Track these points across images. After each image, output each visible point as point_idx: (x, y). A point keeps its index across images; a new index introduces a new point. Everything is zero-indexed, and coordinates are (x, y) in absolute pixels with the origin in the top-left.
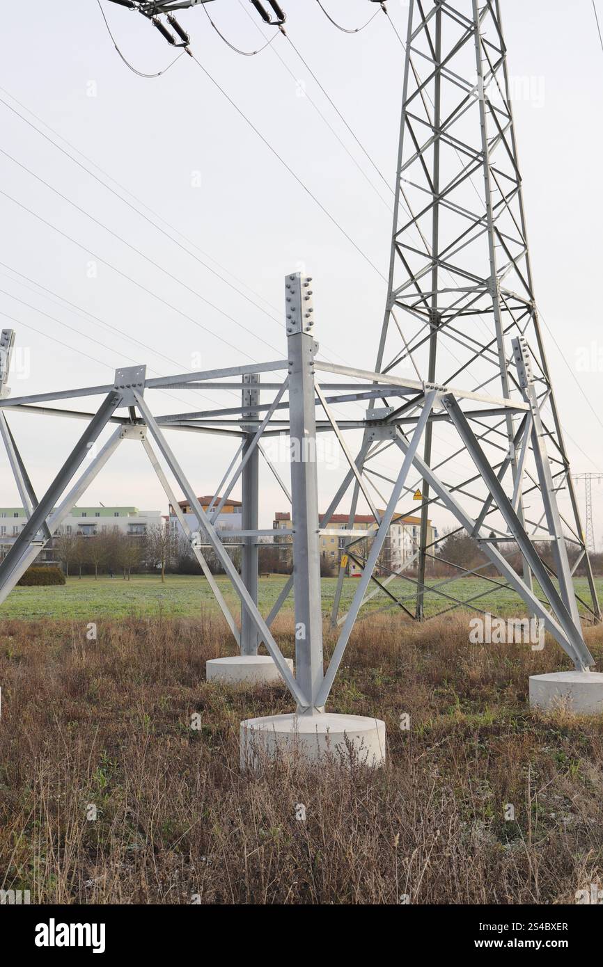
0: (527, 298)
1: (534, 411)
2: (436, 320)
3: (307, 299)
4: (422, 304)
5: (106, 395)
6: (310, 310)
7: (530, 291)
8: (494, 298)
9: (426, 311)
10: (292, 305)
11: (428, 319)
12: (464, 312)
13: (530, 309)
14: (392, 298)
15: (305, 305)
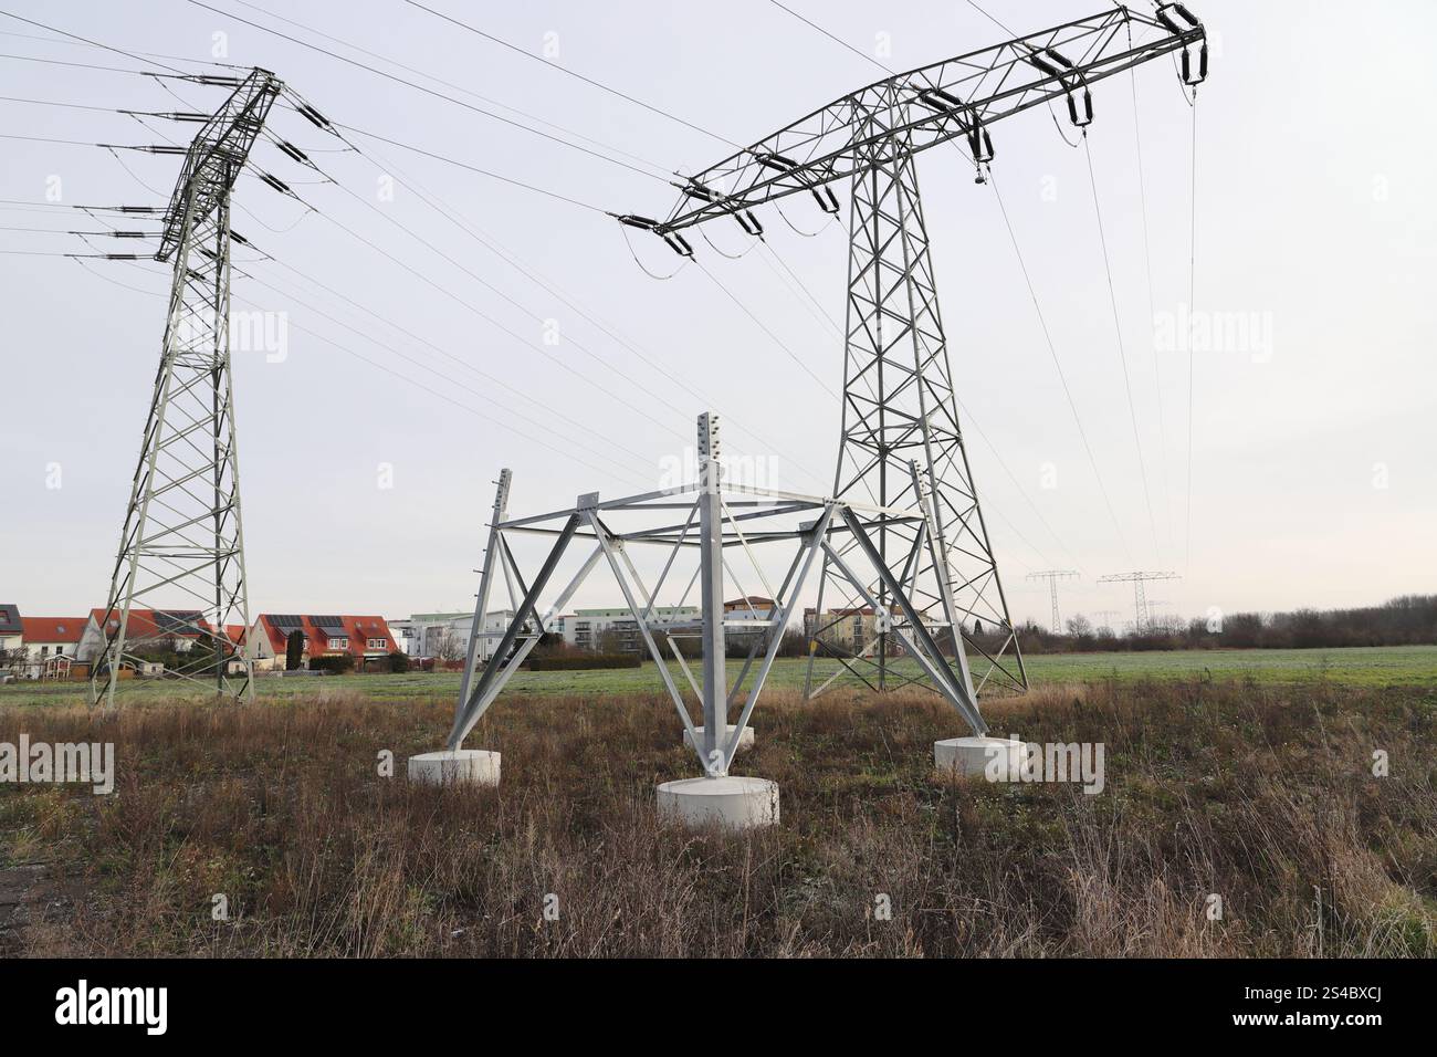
0: (955, 432)
1: (928, 520)
2: (884, 451)
3: (714, 433)
4: (871, 439)
5: (568, 518)
6: (717, 442)
7: (957, 427)
8: (925, 432)
9: (875, 445)
10: (703, 438)
11: (877, 452)
12: (901, 445)
13: (958, 440)
14: (845, 436)
15: (713, 439)
